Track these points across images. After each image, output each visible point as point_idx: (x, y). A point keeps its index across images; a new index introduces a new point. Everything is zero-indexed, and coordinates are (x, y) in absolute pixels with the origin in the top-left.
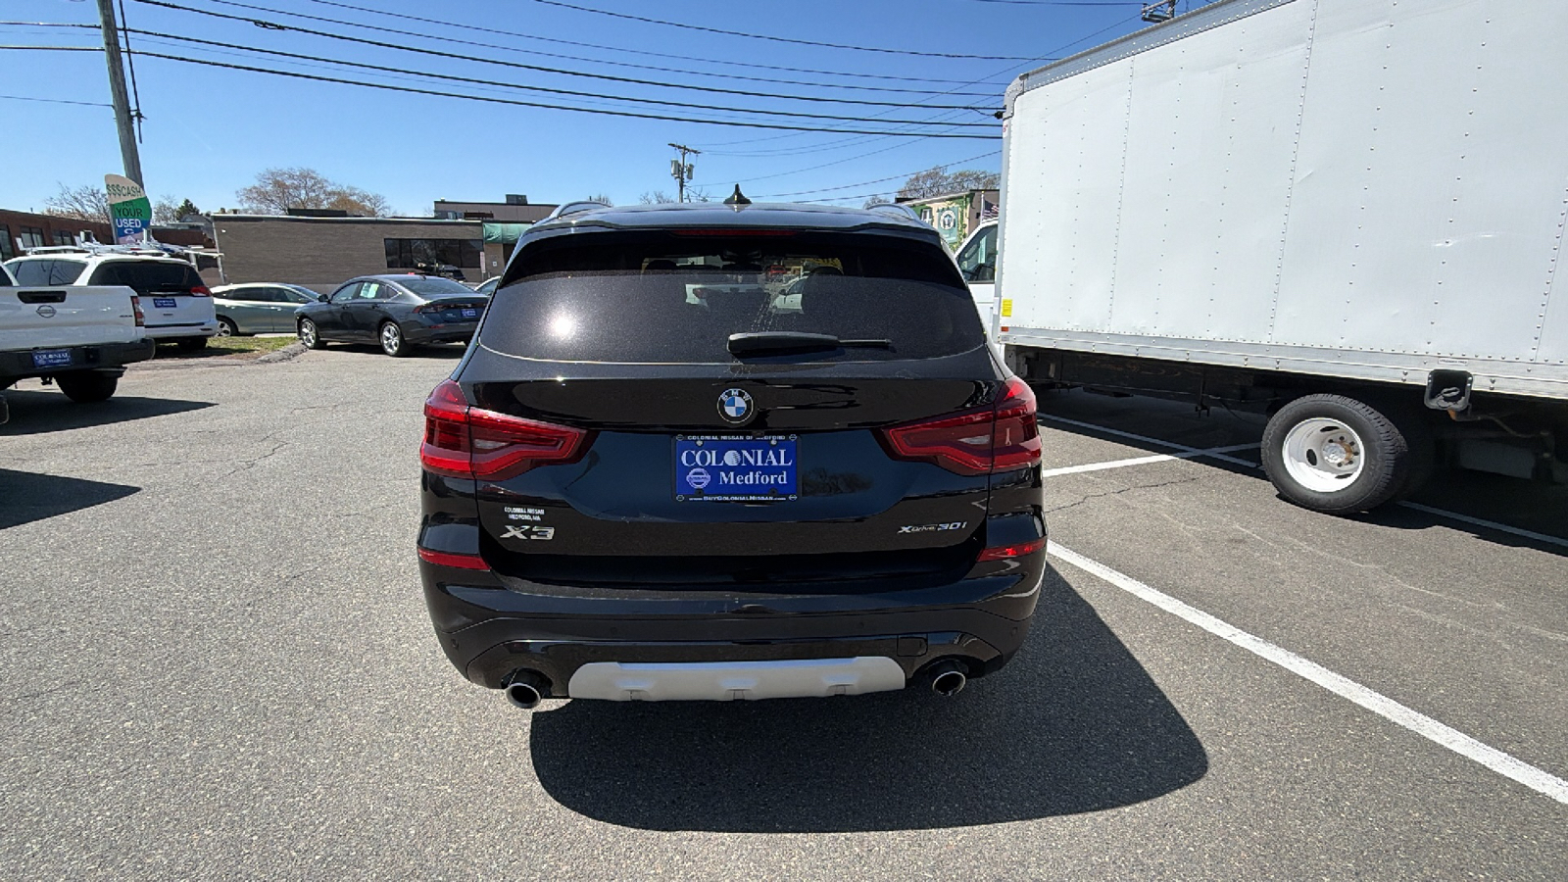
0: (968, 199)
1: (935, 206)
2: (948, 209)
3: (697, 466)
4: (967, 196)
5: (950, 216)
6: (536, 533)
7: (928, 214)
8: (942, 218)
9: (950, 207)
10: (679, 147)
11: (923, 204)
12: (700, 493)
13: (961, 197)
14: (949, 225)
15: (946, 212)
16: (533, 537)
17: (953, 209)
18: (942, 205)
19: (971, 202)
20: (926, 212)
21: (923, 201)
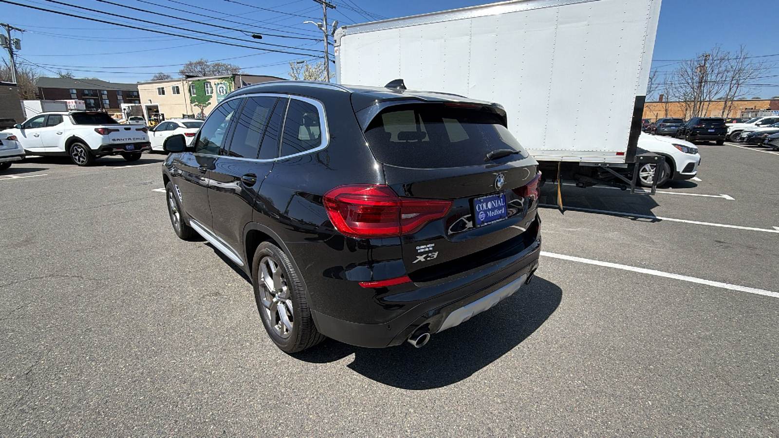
0: (232, 79)
1: (213, 82)
2: (221, 83)
3: (481, 211)
4: (231, 77)
5: (222, 87)
6: (430, 257)
7: (209, 85)
8: (218, 89)
9: (222, 82)
10: (5, 26)
11: (205, 80)
12: (483, 222)
13: (228, 78)
14: (223, 92)
15: (220, 85)
16: (428, 259)
17: (224, 84)
18: (217, 81)
19: (234, 81)
20: (207, 85)
21: (204, 78)
